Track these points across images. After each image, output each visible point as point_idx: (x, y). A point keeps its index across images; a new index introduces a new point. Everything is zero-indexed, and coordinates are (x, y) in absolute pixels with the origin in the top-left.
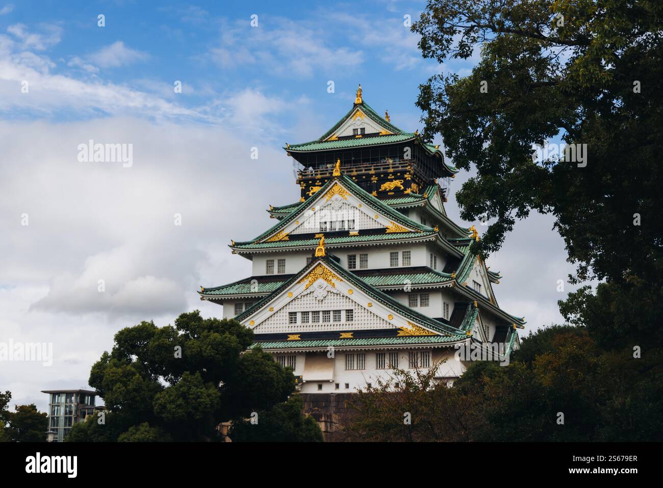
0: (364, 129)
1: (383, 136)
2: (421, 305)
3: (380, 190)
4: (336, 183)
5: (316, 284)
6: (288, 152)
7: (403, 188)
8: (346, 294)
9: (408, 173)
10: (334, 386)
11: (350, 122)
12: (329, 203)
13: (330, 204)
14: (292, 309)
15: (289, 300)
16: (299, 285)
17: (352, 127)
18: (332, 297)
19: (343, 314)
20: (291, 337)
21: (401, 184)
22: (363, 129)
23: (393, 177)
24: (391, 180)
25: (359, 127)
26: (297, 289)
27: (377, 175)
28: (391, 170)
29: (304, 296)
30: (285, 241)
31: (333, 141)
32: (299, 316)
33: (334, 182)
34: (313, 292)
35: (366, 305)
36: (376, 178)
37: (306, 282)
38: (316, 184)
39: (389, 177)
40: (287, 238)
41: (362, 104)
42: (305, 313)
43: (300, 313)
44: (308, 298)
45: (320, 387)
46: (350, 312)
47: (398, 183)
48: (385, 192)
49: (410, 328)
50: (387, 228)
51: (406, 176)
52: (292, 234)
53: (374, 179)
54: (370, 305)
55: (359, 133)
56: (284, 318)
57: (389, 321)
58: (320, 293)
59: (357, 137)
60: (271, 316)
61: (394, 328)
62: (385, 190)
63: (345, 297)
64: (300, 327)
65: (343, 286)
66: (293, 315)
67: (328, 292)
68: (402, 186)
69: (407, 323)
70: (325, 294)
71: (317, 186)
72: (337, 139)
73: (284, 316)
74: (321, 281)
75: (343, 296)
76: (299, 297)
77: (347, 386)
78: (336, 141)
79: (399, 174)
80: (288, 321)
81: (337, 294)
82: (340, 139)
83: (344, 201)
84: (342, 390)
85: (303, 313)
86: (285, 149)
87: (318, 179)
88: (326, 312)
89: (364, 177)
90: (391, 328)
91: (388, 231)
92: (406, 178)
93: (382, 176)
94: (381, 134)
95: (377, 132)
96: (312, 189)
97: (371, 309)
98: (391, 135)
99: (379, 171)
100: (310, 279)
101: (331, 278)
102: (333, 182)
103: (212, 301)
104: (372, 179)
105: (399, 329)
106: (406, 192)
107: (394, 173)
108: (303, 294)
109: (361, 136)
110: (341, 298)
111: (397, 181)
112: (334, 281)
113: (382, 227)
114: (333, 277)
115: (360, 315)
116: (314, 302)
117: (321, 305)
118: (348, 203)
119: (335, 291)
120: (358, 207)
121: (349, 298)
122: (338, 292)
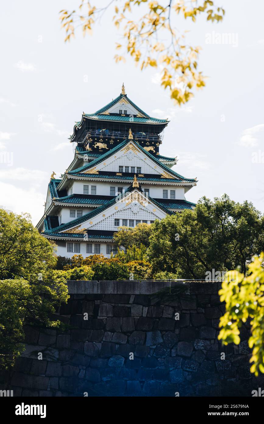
0: (127, 111)
1: (140, 117)
4: (131, 143)
5: (133, 204)
7: (154, 152)
8: (151, 211)
9: (158, 143)
11: (118, 105)
12: (126, 154)
14: (117, 217)
15: (115, 211)
16: (122, 203)
17: (119, 109)
18: (143, 213)
19: (149, 223)
21: (154, 149)
23: (149, 144)
25: (123, 109)
26: (120, 205)
28: (148, 140)
29: (125, 210)
30: (97, 175)
31: (107, 115)
32: (121, 222)
38: (100, 141)
39: (146, 144)
40: (98, 173)
42: (125, 221)
43: (122, 220)
44: (127, 211)
47: (151, 148)
50: (162, 175)
51: (157, 145)
52: (101, 170)
55: (123, 113)
56: (112, 222)
58: (136, 209)
59: (122, 115)
60: (104, 220)
63: (150, 213)
65: (150, 207)
66: (117, 220)
67: (140, 209)
68: (154, 151)
70: (138, 210)
71: (100, 142)
72: (109, 114)
73: (112, 220)
76: (122, 210)
78: (109, 115)
79: (153, 143)
80: (114, 224)
82: (111, 114)
83: (135, 155)
87: (101, 138)
88: (138, 221)
91: (162, 177)
92: (157, 146)
93: (142, 142)
94: (137, 116)
95: (136, 115)
96: (96, 144)
98: (145, 118)
99: (140, 139)
108: (124, 209)
109: (124, 115)
110: (149, 213)
113: (159, 174)
116: (132, 214)
117: (135, 216)
118: (138, 157)
119: (145, 209)
120: (144, 159)
121: (153, 214)
122: (147, 210)
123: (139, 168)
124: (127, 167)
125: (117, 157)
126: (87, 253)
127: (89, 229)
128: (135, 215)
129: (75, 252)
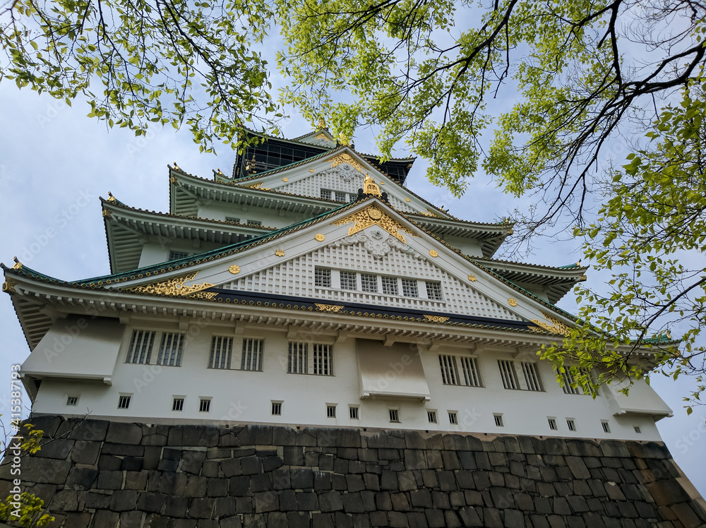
16: (334, 227)
18: (400, 258)
44: (353, 250)
45: (394, 416)
63: (423, 262)
67: (391, 247)
69: (543, 316)
75: (419, 259)
81: (408, 254)
84: (443, 426)
90: (515, 319)
110: (417, 261)
112: (401, 233)
114: (398, 227)
116: (367, 259)
117: (379, 266)
119: (405, 248)
121: (431, 264)
122: (412, 251)
126: (210, 367)
127: (225, 288)
128: (378, 262)
129: (158, 364)
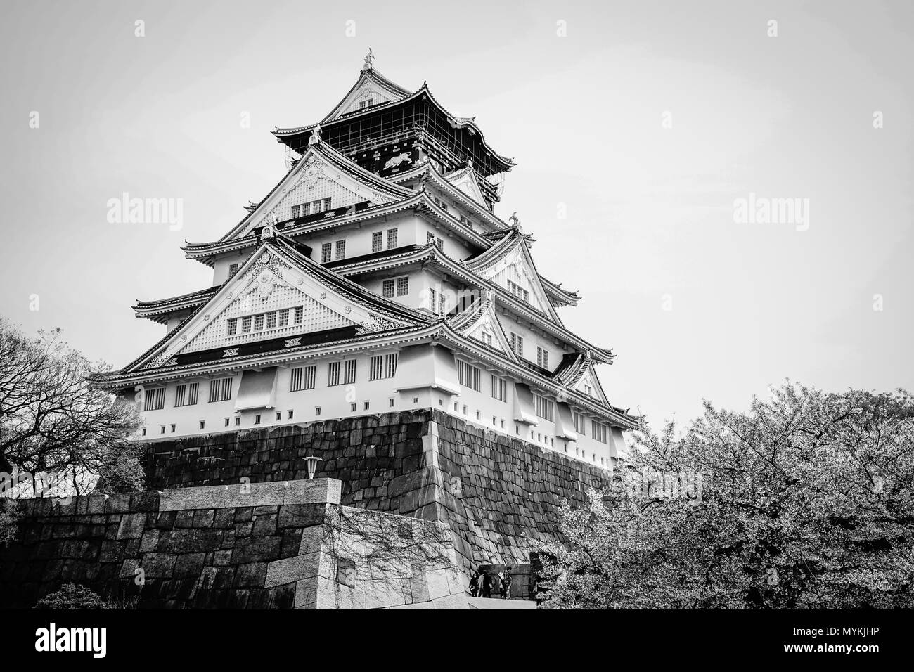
0: (373, 100)
2: (399, 294)
3: (384, 169)
4: (312, 154)
5: (259, 278)
6: (278, 137)
7: (411, 162)
8: (295, 285)
9: (416, 142)
10: (275, 416)
11: (356, 93)
12: (303, 180)
13: (304, 182)
14: (231, 314)
15: (227, 302)
17: (360, 100)
19: (292, 314)
20: (227, 353)
21: (409, 157)
22: (371, 101)
23: (399, 149)
24: (397, 154)
25: (367, 100)
26: (238, 287)
27: (380, 149)
28: (396, 141)
29: (246, 295)
32: (240, 323)
33: (309, 152)
34: (257, 289)
35: (318, 298)
36: (379, 155)
37: (249, 275)
39: (394, 151)
40: (253, 233)
41: (370, 71)
42: (247, 319)
46: (299, 309)
47: (405, 157)
48: (391, 169)
49: (371, 322)
50: (369, 202)
51: (414, 145)
52: (257, 227)
53: (377, 156)
54: (324, 296)
55: (367, 105)
56: (222, 328)
57: (346, 316)
58: (264, 289)
59: (363, 111)
60: (207, 327)
61: (352, 324)
62: (390, 167)
64: (241, 338)
65: (294, 275)
66: (232, 322)
68: (410, 160)
70: (270, 288)
73: (223, 325)
74: (266, 272)
76: (240, 297)
77: (291, 413)
79: (406, 144)
80: (226, 332)
83: (321, 175)
85: (244, 318)
86: (273, 133)
88: (272, 314)
89: (365, 155)
91: (369, 205)
92: (414, 148)
93: (386, 150)
94: (390, 102)
95: (387, 100)
97: (324, 302)
99: (383, 144)
100: (254, 271)
101: (278, 265)
102: (307, 151)
103: (148, 317)
104: (375, 156)
105: (359, 326)
106: (414, 166)
107: (400, 145)
108: (244, 293)
109: (367, 109)
111: (405, 153)
113: (363, 201)
115: (311, 312)
118: (325, 177)
120: (334, 178)
123: (328, 200)
124: (307, 205)
125: (287, 191)
